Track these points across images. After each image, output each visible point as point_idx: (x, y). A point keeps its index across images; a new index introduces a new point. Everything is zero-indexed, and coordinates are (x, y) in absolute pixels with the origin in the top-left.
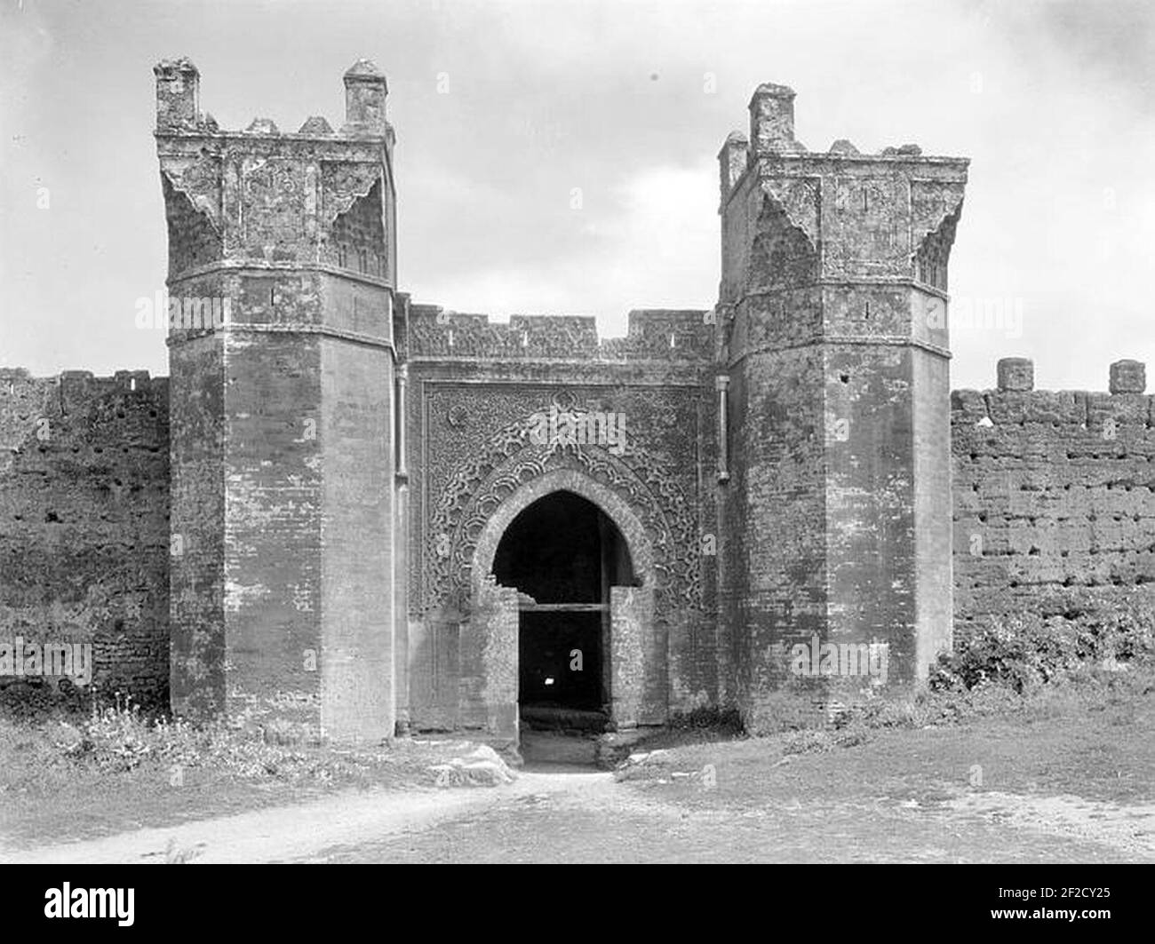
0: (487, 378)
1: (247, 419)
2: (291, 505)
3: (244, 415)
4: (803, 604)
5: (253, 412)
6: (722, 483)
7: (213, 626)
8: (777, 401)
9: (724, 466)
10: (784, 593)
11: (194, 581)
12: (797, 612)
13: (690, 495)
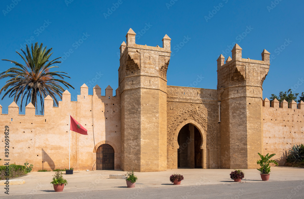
0: (178, 100)
1: (145, 106)
2: (153, 124)
3: (144, 105)
4: (242, 146)
5: (146, 105)
6: (219, 123)
7: (137, 148)
8: (236, 107)
9: (220, 119)
10: (237, 144)
11: (132, 139)
12: (240, 147)
13: (213, 125)
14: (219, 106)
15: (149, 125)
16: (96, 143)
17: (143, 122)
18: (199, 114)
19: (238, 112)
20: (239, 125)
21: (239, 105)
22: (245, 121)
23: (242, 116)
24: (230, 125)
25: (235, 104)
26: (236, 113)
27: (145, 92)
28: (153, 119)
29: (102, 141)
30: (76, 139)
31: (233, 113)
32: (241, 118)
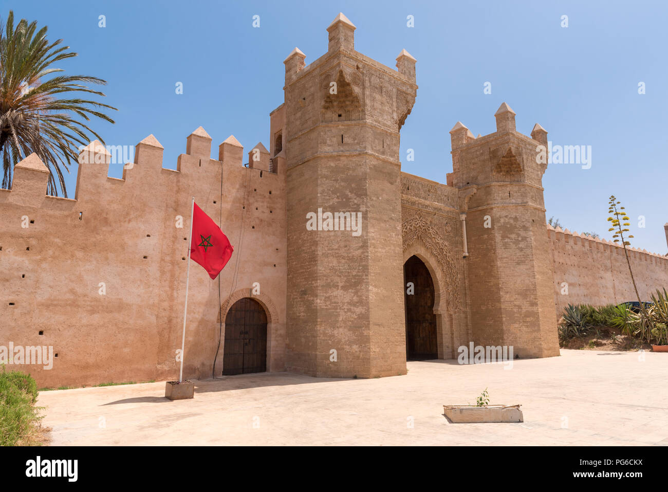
1: (376, 201)
3: (374, 199)
4: (526, 307)
5: (378, 198)
6: (465, 257)
7: (359, 310)
8: (508, 226)
9: (466, 251)
10: (517, 303)
11: (340, 284)
12: (524, 310)
13: (455, 261)
14: (464, 222)
15: (384, 251)
16: (225, 295)
17: (373, 241)
18: (433, 236)
19: (513, 236)
20: (517, 262)
21: (514, 221)
22: (528, 255)
23: (522, 245)
24: (499, 263)
25: (505, 220)
26: (509, 238)
27: (374, 166)
28: (391, 236)
29: (242, 290)
30: (171, 282)
31: (503, 237)
32: (521, 250)
